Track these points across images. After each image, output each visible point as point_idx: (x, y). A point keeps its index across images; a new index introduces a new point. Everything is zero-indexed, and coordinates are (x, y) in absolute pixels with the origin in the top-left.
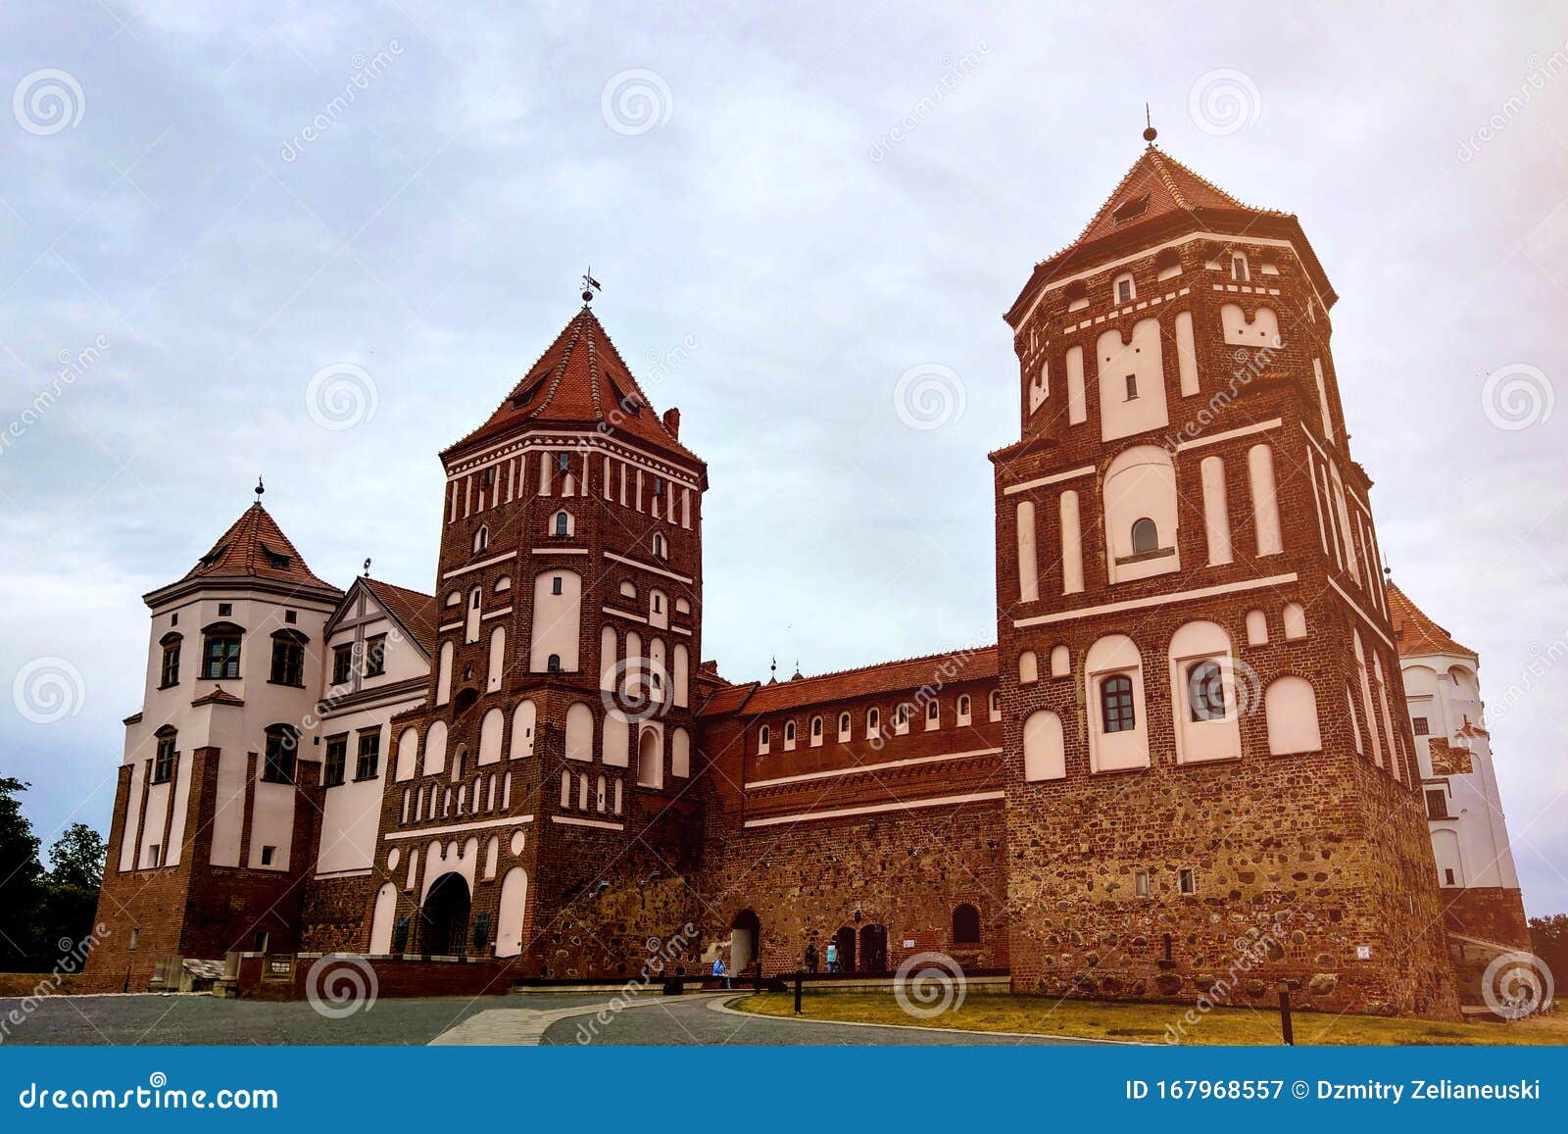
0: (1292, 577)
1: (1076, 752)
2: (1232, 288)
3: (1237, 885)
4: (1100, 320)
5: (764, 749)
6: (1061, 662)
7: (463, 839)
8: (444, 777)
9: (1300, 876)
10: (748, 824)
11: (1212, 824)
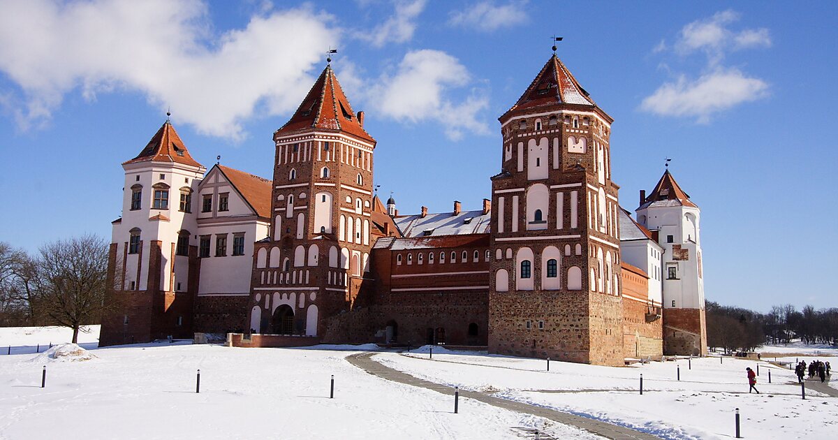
0: (579, 236)
1: (512, 283)
2: (572, 131)
3: (555, 327)
4: (530, 134)
5: (399, 263)
6: (509, 253)
7: (289, 292)
8: (279, 269)
9: (572, 325)
10: (392, 290)
11: (550, 309)
